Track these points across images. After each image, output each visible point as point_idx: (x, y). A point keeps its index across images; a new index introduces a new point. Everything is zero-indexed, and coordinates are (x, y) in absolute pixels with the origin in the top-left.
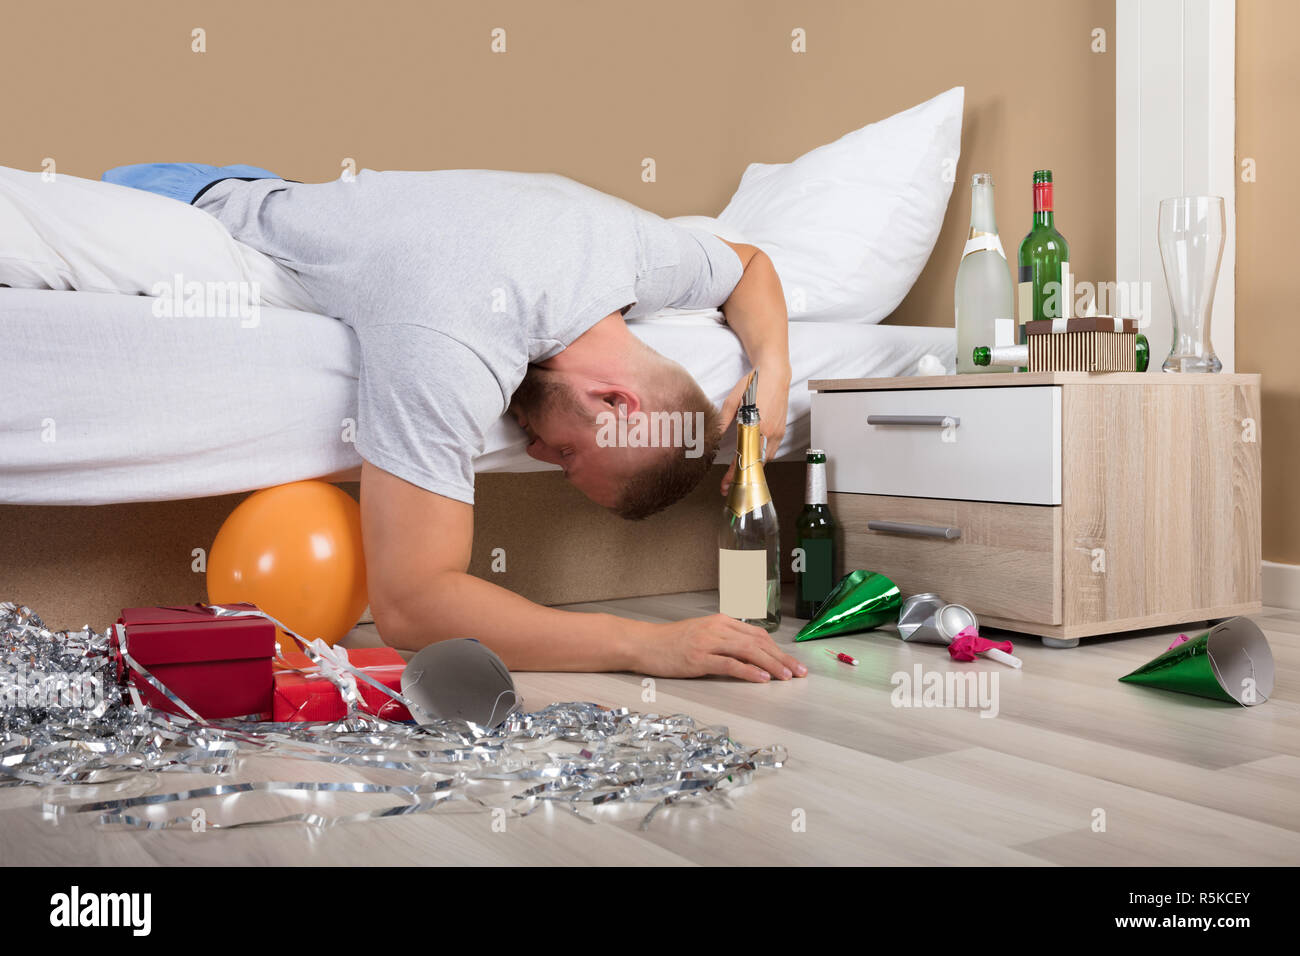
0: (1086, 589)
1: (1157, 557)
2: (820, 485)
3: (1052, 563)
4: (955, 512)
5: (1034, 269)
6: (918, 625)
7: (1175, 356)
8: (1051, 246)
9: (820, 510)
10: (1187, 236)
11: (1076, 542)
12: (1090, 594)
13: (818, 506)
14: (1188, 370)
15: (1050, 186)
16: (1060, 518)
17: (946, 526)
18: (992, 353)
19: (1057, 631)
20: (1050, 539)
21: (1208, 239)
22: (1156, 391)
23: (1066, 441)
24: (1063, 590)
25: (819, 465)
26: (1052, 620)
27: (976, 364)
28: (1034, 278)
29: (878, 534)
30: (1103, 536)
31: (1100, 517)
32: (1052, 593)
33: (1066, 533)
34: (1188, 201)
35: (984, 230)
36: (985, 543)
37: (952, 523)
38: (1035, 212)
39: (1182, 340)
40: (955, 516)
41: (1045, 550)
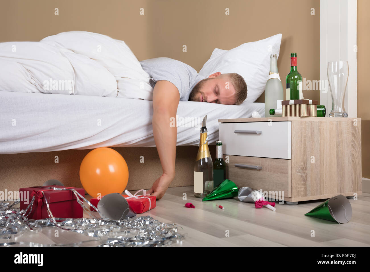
0: (299, 186)
1: (325, 176)
2: (220, 152)
3: (288, 177)
4: (260, 161)
5: (290, 84)
6: (246, 197)
7: (333, 112)
8: (296, 77)
9: (220, 160)
10: (337, 74)
11: (296, 171)
12: (301, 188)
13: (220, 159)
14: (336, 116)
15: (296, 58)
16: (291, 164)
17: (257, 165)
18: (275, 111)
19: (290, 199)
20: (287, 170)
21: (343, 75)
22: (324, 123)
23: (292, 138)
24: (292, 186)
25: (220, 146)
26: (288, 196)
27: (270, 114)
28: (290, 87)
29: (238, 168)
30: (306, 169)
31: (305, 163)
32: (288, 187)
33: (293, 168)
34: (336, 62)
35: (274, 72)
36: (269, 171)
37: (259, 165)
38: (291, 66)
39: (335, 107)
40: (260, 162)
41: (286, 174)
